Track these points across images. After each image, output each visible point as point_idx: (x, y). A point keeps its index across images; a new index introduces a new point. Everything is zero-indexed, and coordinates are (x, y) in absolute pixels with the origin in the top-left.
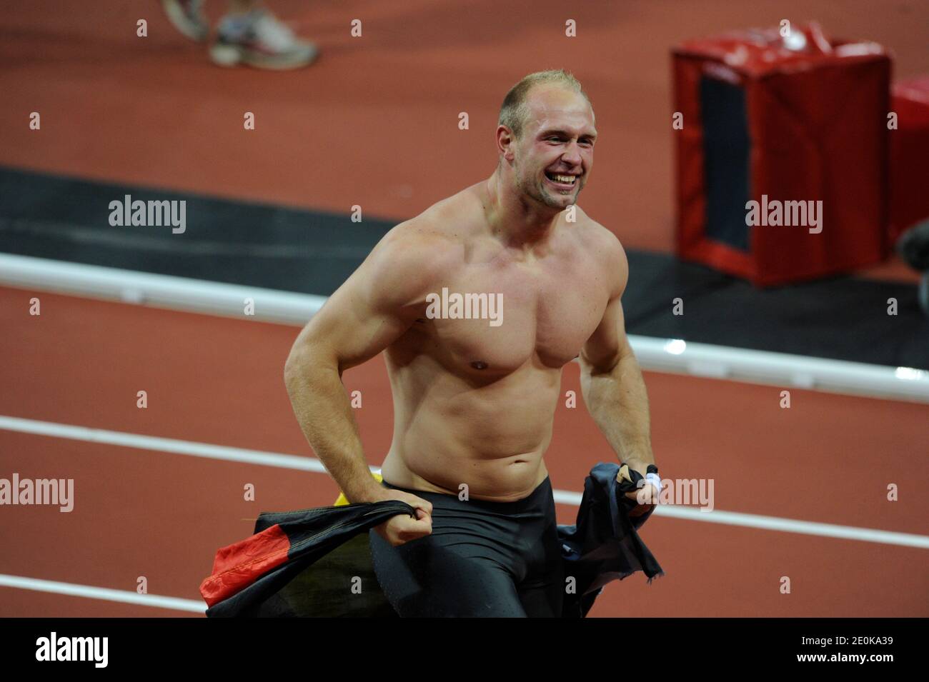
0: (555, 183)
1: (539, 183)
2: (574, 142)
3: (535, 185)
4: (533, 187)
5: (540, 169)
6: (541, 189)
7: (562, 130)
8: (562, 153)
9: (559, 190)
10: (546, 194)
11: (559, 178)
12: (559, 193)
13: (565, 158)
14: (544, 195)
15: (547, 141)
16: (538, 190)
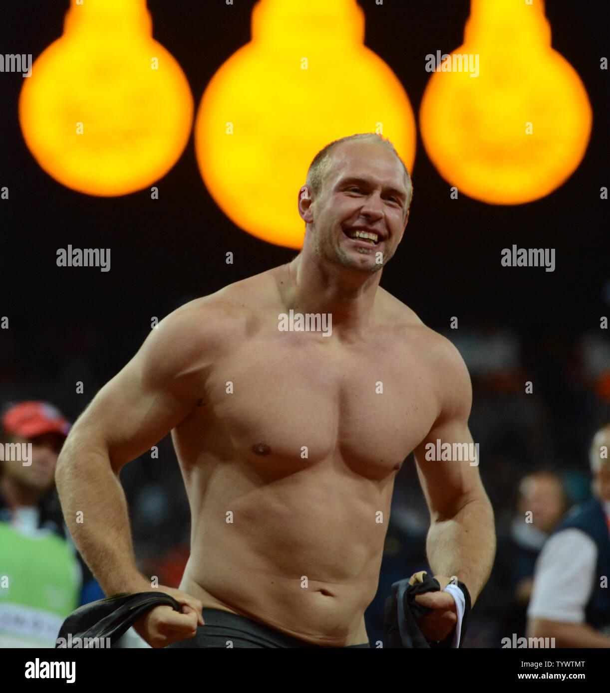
0: (354, 241)
1: (334, 239)
2: (377, 194)
3: (331, 242)
4: (329, 245)
5: (335, 222)
6: (337, 248)
7: (363, 178)
8: (361, 205)
9: (356, 248)
10: (342, 252)
11: (358, 234)
12: (356, 250)
13: (364, 210)
14: (340, 254)
15: (345, 192)
16: (333, 247)
